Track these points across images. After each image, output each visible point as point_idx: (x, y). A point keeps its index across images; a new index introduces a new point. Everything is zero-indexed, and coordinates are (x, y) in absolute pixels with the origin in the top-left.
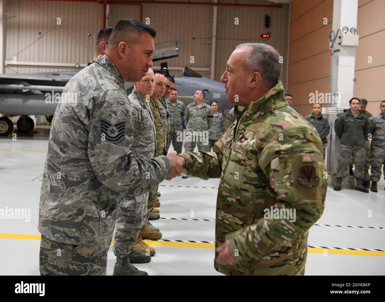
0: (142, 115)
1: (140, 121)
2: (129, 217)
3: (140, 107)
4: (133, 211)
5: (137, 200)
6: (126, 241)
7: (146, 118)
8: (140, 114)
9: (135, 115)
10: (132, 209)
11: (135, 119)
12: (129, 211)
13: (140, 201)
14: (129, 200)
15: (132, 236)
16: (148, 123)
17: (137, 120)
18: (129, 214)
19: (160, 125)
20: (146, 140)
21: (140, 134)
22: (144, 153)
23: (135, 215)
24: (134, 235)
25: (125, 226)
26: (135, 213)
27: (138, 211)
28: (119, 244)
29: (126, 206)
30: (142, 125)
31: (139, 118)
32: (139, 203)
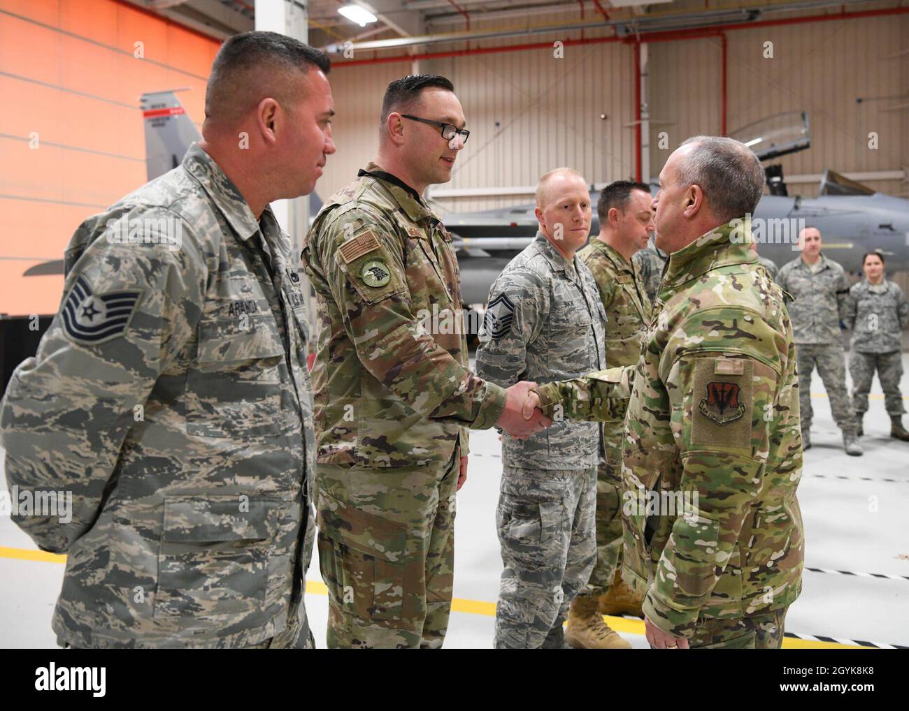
0: (552, 298)
1: (546, 312)
2: (530, 563)
3: (548, 275)
4: (536, 549)
5: (544, 520)
6: (522, 626)
7: (566, 304)
8: (546, 293)
9: (530, 296)
10: (532, 544)
11: (531, 307)
12: (527, 549)
13: (554, 523)
14: (527, 519)
15: (539, 613)
16: (573, 317)
17: (538, 311)
18: (526, 556)
19: (637, 320)
20: (569, 360)
21: (552, 346)
23: (541, 559)
24: (543, 611)
25: (519, 587)
26: (542, 555)
27: (550, 549)
28: (505, 632)
29: (518, 536)
30: (553, 324)
31: (543, 304)
32: (550, 529)
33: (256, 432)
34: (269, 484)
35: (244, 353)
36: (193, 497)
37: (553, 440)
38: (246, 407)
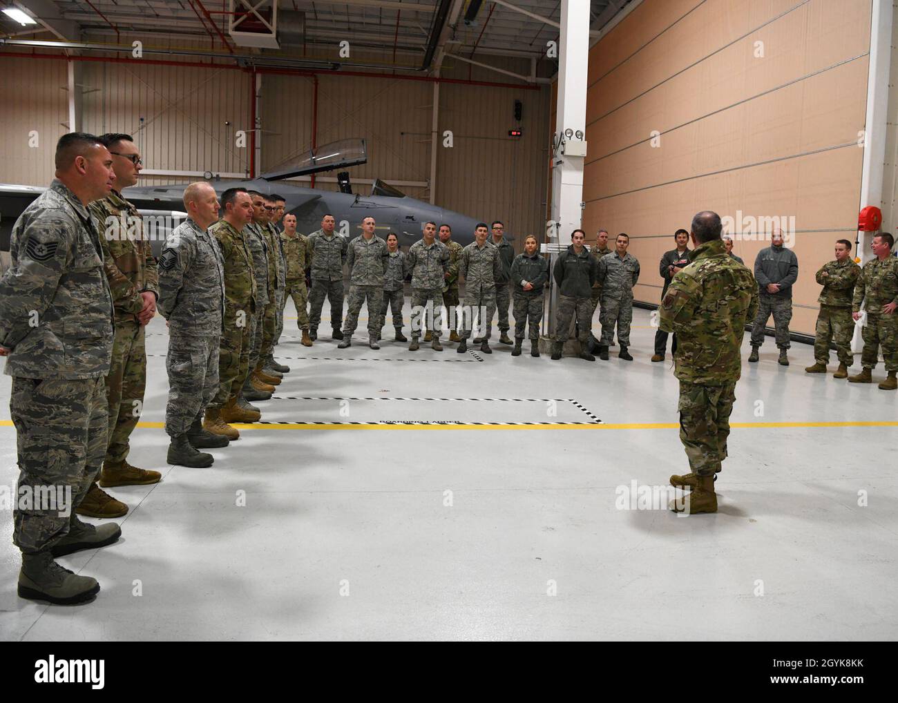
0: (197, 250)
1: (194, 257)
2: (185, 383)
3: (195, 238)
4: (189, 376)
5: (193, 361)
6: (181, 415)
7: (205, 253)
8: (194, 247)
9: (186, 249)
10: (187, 373)
11: (186, 254)
12: (184, 376)
13: (198, 362)
14: (184, 362)
15: (190, 409)
16: (208, 260)
17: (189, 256)
18: (184, 380)
19: (244, 264)
20: (206, 282)
21: (197, 274)
22: (203, 300)
23: (191, 381)
24: (193, 407)
25: (179, 395)
26: (191, 379)
27: (196, 375)
28: (171, 418)
29: (179, 370)
30: (198, 263)
31: (192, 253)
32: (196, 365)
33: (97, 296)
34: (103, 316)
35: (91, 264)
36: (75, 321)
37: (198, 322)
38: (93, 286)
